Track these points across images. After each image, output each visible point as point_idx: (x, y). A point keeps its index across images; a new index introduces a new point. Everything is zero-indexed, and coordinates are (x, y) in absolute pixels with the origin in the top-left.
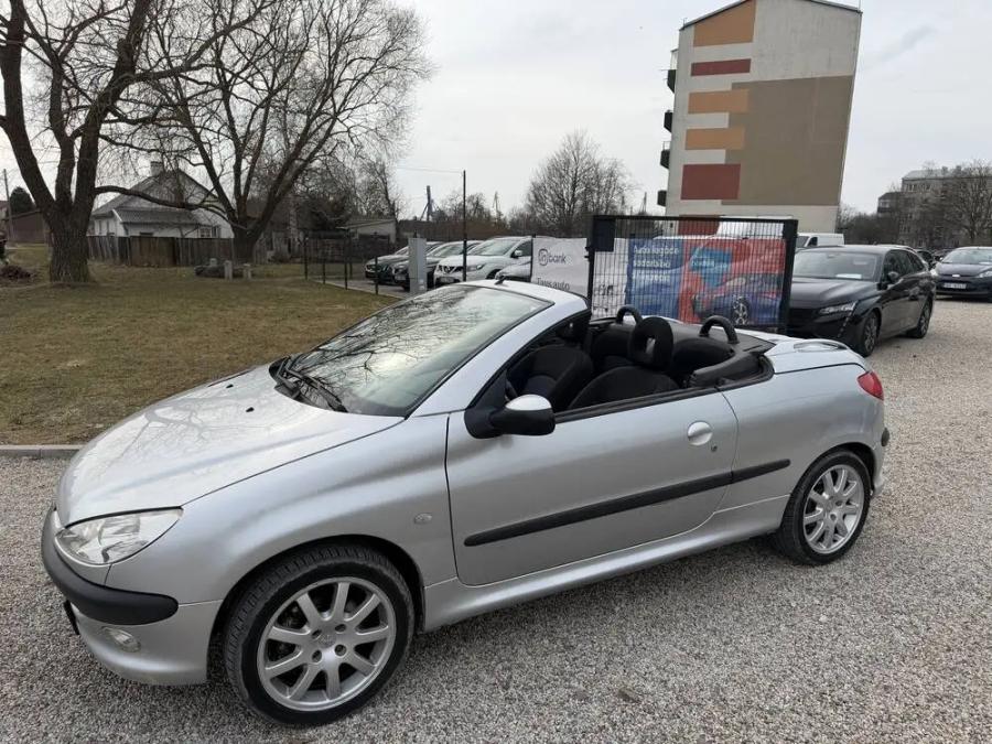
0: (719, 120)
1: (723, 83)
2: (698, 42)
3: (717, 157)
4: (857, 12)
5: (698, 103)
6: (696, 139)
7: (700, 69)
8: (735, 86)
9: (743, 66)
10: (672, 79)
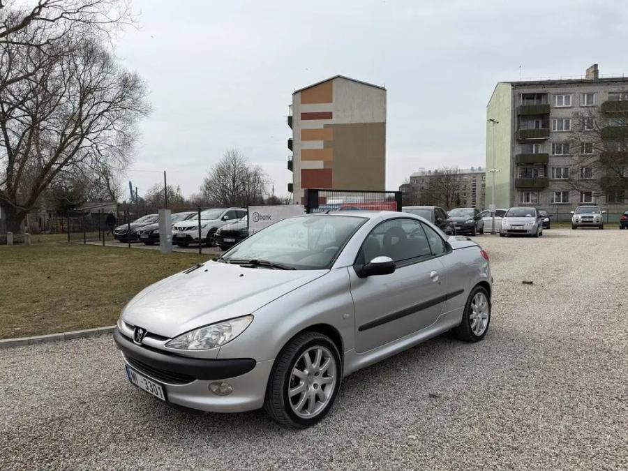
0: (318, 145)
1: (319, 124)
2: (303, 102)
3: (319, 165)
4: (384, 89)
5: (307, 135)
6: (307, 155)
7: (305, 116)
8: (326, 126)
9: (328, 115)
10: (290, 121)
